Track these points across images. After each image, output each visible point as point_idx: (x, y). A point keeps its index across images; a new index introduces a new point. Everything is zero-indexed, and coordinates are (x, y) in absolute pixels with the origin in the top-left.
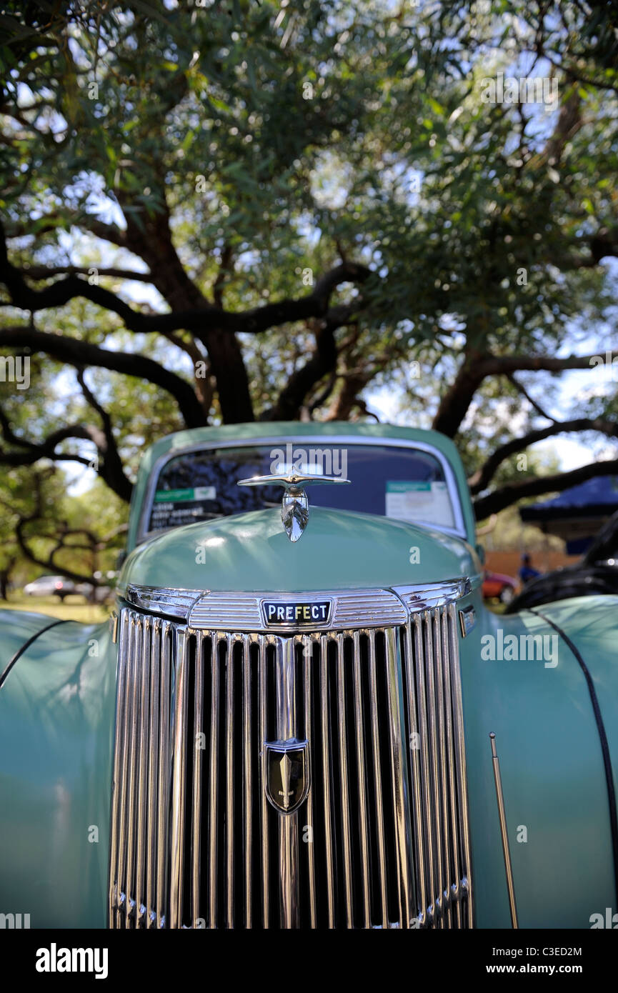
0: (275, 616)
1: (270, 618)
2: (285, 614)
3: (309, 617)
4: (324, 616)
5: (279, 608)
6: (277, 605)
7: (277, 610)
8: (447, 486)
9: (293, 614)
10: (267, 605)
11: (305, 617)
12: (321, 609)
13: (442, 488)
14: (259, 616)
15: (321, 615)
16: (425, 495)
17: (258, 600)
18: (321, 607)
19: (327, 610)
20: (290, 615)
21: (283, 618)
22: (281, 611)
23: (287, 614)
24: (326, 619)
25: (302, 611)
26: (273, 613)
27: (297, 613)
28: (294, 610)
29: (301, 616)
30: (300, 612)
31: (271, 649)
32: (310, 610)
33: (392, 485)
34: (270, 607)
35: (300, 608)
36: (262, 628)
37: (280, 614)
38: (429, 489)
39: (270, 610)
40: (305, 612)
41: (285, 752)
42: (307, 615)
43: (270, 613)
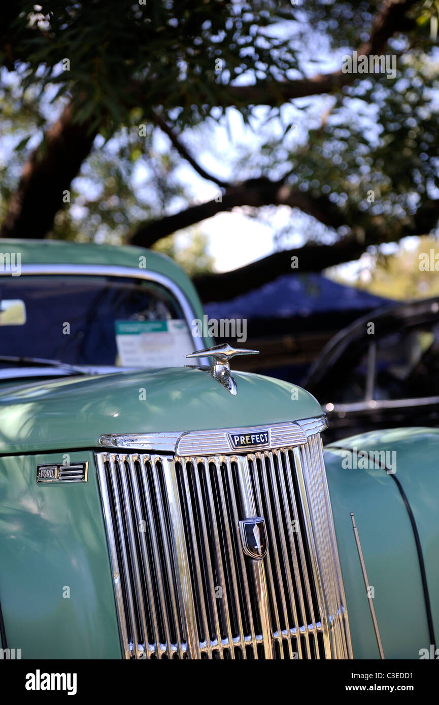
0: (239, 442)
1: (236, 444)
2: (245, 441)
3: (259, 441)
4: (267, 440)
5: (241, 437)
6: (239, 436)
7: (240, 438)
8: (187, 325)
9: (250, 440)
10: (233, 436)
11: (258, 441)
12: (264, 436)
13: (179, 327)
14: (228, 443)
15: (265, 439)
16: (161, 337)
17: (225, 434)
18: (264, 435)
19: (267, 436)
20: (249, 441)
21: (245, 443)
22: (242, 439)
23: (247, 441)
24: (268, 442)
25: (255, 437)
26: (238, 440)
27: (253, 439)
28: (250, 438)
29: (255, 440)
30: (254, 439)
31: (234, 464)
32: (259, 437)
33: (121, 326)
34: (235, 437)
35: (254, 436)
36: (231, 451)
37: (242, 441)
38: (164, 329)
39: (235, 439)
40: (257, 439)
41: (255, 523)
42: (258, 440)
43: (236, 441)
